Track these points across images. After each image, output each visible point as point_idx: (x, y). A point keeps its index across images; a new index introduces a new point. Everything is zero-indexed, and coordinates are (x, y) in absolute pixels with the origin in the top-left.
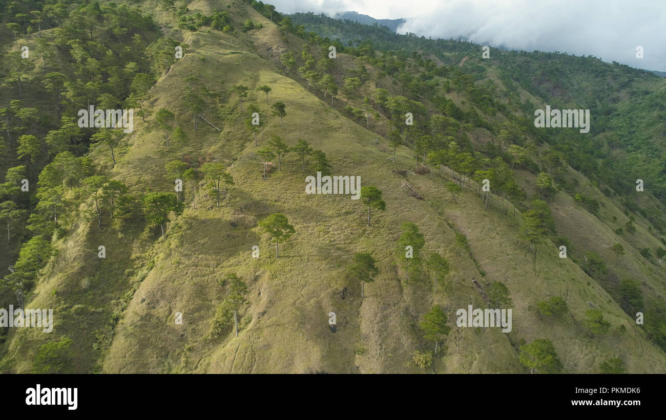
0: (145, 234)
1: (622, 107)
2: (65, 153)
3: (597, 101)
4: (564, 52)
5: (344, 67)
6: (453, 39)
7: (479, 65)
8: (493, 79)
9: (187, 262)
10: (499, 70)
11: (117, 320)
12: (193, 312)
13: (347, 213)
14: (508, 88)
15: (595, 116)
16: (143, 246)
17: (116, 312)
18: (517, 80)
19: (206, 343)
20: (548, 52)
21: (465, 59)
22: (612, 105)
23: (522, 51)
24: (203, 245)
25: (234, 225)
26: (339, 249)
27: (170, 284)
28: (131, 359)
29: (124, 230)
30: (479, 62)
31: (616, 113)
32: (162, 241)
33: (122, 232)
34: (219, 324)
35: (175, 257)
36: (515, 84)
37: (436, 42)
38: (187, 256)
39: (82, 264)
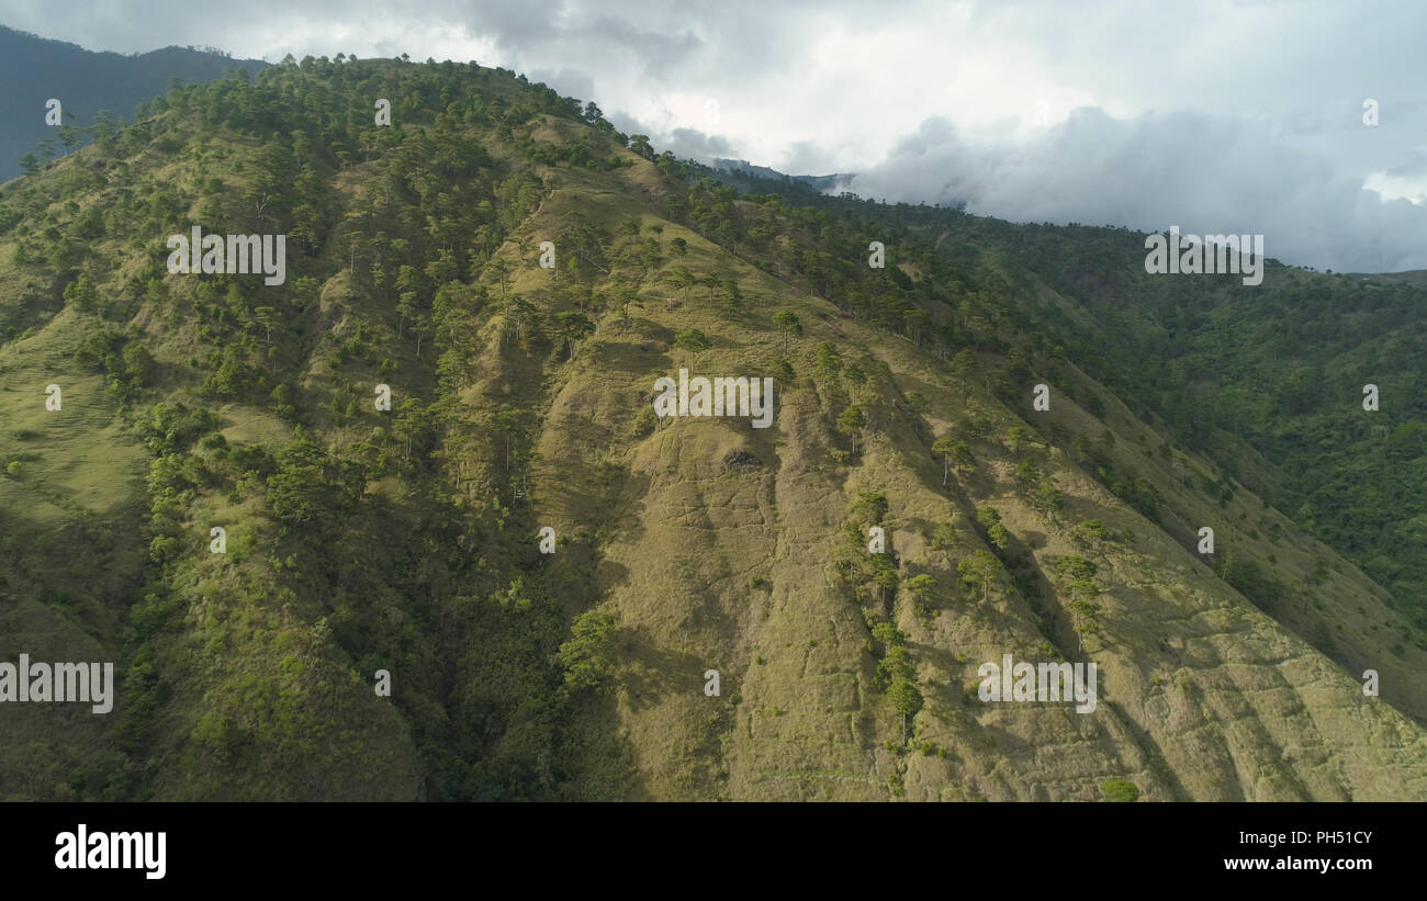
0: (553, 356)
1: (1216, 316)
2: (456, 281)
3: (1177, 306)
4: (1121, 226)
5: (745, 217)
6: (926, 204)
7: (968, 244)
8: (991, 268)
9: (603, 376)
10: (1004, 253)
11: (541, 420)
12: (615, 414)
13: (761, 343)
14: (1016, 281)
15: (1172, 331)
16: (552, 366)
17: (539, 414)
18: (1034, 270)
19: (631, 438)
20: (1095, 225)
21: (943, 236)
22: (1201, 314)
23: (1046, 223)
24: (616, 363)
25: (644, 348)
26: (755, 369)
27: (590, 392)
28: (564, 445)
29: (531, 350)
30: (968, 241)
31: (1208, 325)
32: (571, 363)
33: (530, 352)
34: (641, 425)
35: (590, 372)
36: (1029, 276)
37: (894, 209)
38: (604, 371)
39: (501, 373)
